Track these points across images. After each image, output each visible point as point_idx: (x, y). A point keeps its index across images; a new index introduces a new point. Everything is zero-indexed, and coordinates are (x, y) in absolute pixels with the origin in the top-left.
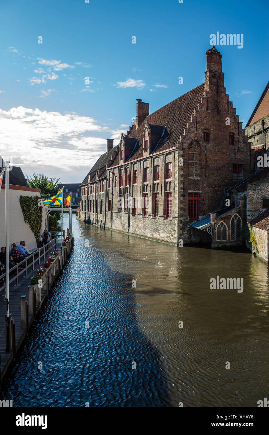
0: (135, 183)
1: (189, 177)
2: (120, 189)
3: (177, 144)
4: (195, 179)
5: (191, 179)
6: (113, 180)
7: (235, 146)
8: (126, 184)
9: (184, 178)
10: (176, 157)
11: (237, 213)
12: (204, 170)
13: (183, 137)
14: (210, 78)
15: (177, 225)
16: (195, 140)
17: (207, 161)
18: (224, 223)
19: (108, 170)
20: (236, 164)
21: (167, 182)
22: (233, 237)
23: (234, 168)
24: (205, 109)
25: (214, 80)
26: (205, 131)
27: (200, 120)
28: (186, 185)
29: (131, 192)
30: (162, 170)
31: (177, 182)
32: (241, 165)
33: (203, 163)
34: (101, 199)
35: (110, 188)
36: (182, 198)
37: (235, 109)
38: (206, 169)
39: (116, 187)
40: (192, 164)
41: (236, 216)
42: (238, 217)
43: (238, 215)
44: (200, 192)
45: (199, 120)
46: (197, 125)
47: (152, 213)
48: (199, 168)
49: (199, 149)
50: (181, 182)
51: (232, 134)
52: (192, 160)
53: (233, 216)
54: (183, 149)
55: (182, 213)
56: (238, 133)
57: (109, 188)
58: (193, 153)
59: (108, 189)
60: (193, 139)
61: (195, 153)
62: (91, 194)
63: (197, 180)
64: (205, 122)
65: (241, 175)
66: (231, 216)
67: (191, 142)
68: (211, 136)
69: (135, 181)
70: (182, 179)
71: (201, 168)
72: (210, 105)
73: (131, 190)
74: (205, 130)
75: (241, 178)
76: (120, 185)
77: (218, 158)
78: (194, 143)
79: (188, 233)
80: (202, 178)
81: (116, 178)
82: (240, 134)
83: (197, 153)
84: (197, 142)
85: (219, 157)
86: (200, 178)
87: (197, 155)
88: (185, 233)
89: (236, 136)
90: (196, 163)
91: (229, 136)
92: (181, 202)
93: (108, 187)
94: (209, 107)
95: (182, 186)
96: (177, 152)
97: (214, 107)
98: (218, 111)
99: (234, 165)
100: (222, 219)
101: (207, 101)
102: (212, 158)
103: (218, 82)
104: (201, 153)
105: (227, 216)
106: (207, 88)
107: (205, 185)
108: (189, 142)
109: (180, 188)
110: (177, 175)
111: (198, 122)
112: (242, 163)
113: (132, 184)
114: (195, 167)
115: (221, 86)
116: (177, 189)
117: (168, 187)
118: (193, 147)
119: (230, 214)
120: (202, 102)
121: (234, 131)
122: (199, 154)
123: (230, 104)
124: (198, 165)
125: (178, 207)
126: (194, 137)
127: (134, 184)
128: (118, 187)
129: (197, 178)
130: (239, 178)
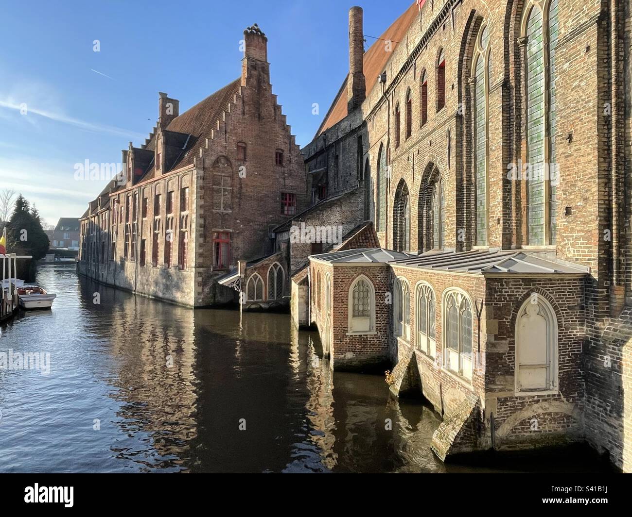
0: (145, 217)
1: (213, 209)
2: (127, 226)
3: (195, 161)
4: (223, 213)
5: (218, 213)
6: (118, 212)
7: (284, 167)
8: (134, 219)
9: (205, 211)
10: (193, 180)
11: (278, 260)
12: (237, 200)
13: (205, 151)
14: (248, 68)
15: (193, 279)
16: (223, 156)
17: (241, 187)
18: (258, 275)
19: (112, 196)
20: (286, 194)
21: (183, 216)
22: (272, 295)
23: (282, 199)
24: (239, 112)
25: (254, 73)
26: (239, 144)
27: (232, 128)
28: (209, 220)
29: (140, 231)
30: (177, 197)
31: (194, 216)
32: (292, 195)
33: (235, 190)
34: (103, 241)
35: (115, 224)
36: (201, 240)
37: (285, 116)
38: (240, 198)
39: (122, 223)
40: (218, 191)
41: (276, 266)
42: (279, 267)
43: (278, 263)
44: (231, 231)
45: (230, 127)
46: (227, 135)
47: (165, 263)
48: (229, 196)
49: (230, 170)
50: (200, 216)
51: (280, 151)
52: (219, 184)
53: (272, 266)
54: (204, 168)
55: (201, 261)
56: (290, 150)
57: (113, 224)
58: (220, 174)
59: (111, 226)
60: (221, 154)
61: (223, 174)
62: (92, 233)
63: (227, 214)
64: (240, 131)
65: (293, 209)
66: (267, 265)
67: (218, 158)
68: (249, 152)
69: (144, 215)
70: (202, 212)
71: (232, 197)
72: (247, 108)
73: (140, 227)
74: (240, 142)
75: (293, 213)
76: (127, 220)
77: (259, 184)
78: (223, 161)
79: (210, 290)
80: (234, 212)
81: (123, 208)
82: (292, 152)
83: (226, 175)
84: (227, 159)
85: (261, 183)
86: (231, 211)
87: (226, 178)
88: (207, 290)
89: (286, 154)
90: (225, 190)
91: (277, 153)
92: (200, 246)
93: (111, 222)
94: (245, 110)
95: (202, 221)
96: (195, 172)
97: (253, 111)
98: (260, 117)
99: (283, 195)
100: (255, 269)
101: (243, 101)
102: (249, 183)
103: (260, 75)
104: (233, 175)
105: (262, 265)
106: (243, 83)
107: (238, 221)
108: (213, 158)
109: (199, 226)
110: (194, 206)
111: (229, 130)
112: (294, 192)
113: (140, 218)
114: (224, 195)
115: (264, 81)
116: (194, 226)
117: (184, 222)
118: (221, 165)
119: (266, 262)
120: (235, 102)
121: (283, 147)
122: (230, 177)
123: (277, 108)
124: (229, 193)
125: (196, 253)
126: (221, 152)
127: (144, 219)
128: (125, 224)
129: (227, 212)
130: (290, 213)
